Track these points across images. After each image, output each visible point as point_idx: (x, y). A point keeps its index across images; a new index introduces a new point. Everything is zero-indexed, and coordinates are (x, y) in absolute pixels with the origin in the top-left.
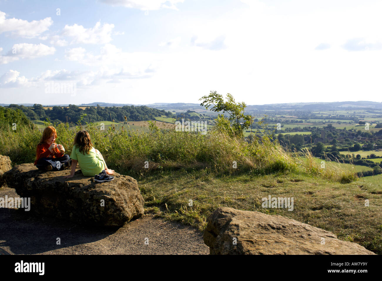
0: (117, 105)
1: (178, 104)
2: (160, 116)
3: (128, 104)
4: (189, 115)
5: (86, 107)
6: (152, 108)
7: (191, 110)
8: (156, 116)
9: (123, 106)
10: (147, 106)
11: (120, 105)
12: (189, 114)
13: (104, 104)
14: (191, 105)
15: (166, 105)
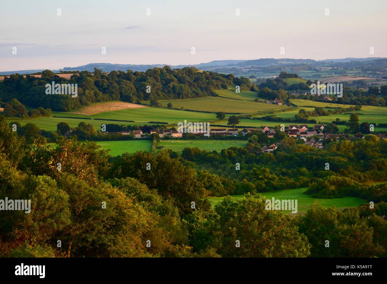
0: (135, 67)
1: (261, 60)
2: (224, 87)
3: (157, 65)
4: (285, 84)
5: (72, 74)
6: (208, 72)
7: (288, 71)
8: (217, 87)
9: (149, 68)
10: (196, 67)
11: (142, 67)
12: (285, 80)
13: (109, 66)
14: (288, 63)
15: (235, 63)
